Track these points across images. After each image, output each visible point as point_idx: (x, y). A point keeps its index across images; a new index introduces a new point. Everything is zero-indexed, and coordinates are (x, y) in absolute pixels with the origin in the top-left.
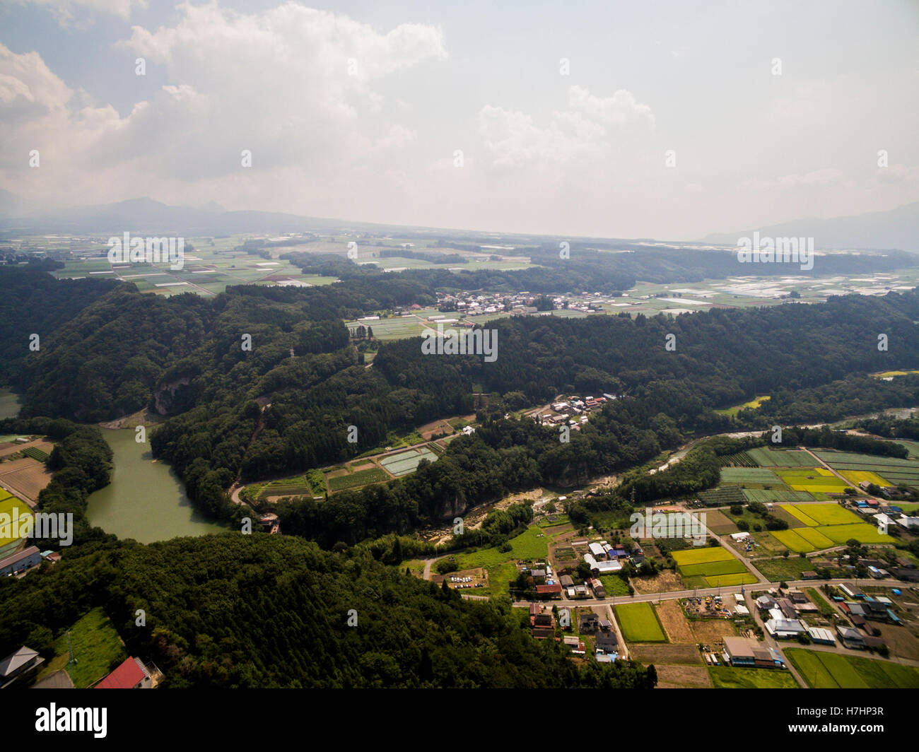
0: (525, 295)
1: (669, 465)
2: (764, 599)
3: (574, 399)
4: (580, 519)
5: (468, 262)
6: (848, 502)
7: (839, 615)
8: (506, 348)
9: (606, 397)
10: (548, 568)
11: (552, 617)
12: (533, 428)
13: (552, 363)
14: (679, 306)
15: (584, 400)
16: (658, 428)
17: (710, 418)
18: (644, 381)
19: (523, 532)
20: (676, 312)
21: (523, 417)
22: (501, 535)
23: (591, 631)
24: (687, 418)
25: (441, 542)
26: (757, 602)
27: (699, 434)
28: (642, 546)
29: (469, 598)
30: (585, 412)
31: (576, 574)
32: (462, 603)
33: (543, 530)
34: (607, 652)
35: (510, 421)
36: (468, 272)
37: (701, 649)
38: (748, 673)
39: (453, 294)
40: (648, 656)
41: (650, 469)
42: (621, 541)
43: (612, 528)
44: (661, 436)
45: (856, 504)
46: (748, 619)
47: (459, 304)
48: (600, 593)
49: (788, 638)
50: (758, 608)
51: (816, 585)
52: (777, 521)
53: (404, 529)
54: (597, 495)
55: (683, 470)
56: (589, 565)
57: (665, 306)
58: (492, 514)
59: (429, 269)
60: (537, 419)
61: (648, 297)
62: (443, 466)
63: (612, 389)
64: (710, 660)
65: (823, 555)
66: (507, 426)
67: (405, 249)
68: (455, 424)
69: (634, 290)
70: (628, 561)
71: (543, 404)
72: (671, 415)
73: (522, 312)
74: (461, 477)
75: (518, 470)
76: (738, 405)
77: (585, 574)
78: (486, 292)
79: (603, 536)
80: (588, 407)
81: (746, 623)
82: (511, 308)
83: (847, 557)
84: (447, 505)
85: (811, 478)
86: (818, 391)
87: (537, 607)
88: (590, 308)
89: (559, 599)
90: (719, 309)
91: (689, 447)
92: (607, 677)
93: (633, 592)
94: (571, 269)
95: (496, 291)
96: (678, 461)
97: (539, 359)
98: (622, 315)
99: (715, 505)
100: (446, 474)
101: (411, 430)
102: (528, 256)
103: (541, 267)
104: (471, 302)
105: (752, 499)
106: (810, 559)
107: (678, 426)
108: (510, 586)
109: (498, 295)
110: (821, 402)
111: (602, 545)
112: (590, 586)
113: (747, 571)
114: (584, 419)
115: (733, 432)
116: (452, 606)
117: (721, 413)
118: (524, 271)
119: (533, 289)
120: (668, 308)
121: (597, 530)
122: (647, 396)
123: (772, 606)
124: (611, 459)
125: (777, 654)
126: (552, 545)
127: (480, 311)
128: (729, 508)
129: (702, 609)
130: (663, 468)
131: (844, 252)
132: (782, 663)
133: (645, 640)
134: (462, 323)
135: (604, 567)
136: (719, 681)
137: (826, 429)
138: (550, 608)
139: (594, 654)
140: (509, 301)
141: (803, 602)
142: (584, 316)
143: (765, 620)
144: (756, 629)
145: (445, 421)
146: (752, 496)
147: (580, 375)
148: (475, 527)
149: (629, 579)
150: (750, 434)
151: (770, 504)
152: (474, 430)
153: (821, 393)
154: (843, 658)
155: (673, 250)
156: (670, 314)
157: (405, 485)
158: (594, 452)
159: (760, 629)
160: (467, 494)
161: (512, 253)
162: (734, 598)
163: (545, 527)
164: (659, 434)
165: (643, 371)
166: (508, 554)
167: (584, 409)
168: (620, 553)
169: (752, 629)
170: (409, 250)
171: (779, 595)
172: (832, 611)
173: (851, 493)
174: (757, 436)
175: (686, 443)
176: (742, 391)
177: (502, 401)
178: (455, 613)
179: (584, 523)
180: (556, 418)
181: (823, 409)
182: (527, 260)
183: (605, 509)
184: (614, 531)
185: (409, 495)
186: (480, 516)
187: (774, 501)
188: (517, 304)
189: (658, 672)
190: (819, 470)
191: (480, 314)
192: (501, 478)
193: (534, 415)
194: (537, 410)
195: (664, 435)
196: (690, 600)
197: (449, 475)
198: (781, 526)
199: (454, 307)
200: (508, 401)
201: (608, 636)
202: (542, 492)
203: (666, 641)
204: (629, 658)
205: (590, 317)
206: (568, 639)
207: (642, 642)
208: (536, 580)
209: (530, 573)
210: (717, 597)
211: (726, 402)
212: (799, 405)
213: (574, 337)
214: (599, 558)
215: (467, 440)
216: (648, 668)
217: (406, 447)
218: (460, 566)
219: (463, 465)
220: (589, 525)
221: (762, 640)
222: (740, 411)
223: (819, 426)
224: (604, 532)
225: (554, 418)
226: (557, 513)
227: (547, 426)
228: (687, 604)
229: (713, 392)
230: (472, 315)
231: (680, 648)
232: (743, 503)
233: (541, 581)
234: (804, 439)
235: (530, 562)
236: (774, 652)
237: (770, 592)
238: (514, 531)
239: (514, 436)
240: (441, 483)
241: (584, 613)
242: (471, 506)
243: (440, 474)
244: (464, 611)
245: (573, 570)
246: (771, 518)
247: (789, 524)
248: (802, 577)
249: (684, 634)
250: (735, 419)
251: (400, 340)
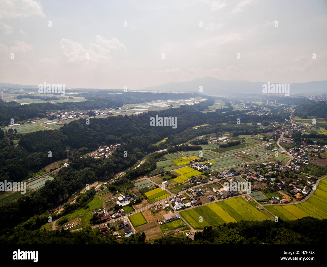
0: (84, 111)
1: (141, 165)
2: (173, 200)
3: (106, 147)
4: (113, 190)
5: (59, 99)
6: (191, 165)
7: (191, 198)
8: (78, 132)
9: (117, 145)
10: (104, 210)
11: (108, 228)
12: (92, 160)
13: (96, 135)
14: (138, 111)
15: (109, 147)
16: (135, 153)
17: (151, 147)
18: (129, 137)
19: (92, 199)
20: (137, 113)
21: (87, 157)
22: (84, 203)
23: (122, 228)
24: (144, 148)
25: (59, 212)
26: (171, 202)
27: (149, 152)
28: (135, 194)
29: (74, 231)
30: (110, 151)
31: (114, 209)
32: (71, 234)
33: (100, 197)
34: (128, 233)
35: (83, 159)
36: (60, 103)
37: (157, 221)
38: (171, 224)
39: (54, 112)
40: (142, 229)
41: (134, 167)
42: (128, 194)
43: (124, 190)
44: (137, 155)
45: (192, 166)
46: (169, 207)
47: (57, 116)
48: (124, 214)
49: (180, 209)
50: (172, 203)
51: (185, 192)
52: (174, 175)
53: (41, 212)
54: (118, 180)
55: (145, 165)
56: (118, 205)
57: (134, 111)
58: (80, 196)
59: (42, 103)
60: (93, 156)
61: (128, 109)
62: (56, 181)
63: (119, 142)
64: (160, 224)
65: (186, 182)
66: (81, 161)
67: (30, 95)
68: (60, 163)
69: (123, 107)
70: (131, 200)
71: (95, 151)
72: (139, 148)
73: (83, 117)
74: (65, 184)
75: (88, 176)
76: (159, 142)
77: (117, 208)
78: (68, 111)
79: (122, 194)
80: (111, 149)
81: (169, 209)
82: (79, 116)
83: (192, 181)
84: (60, 197)
85: (181, 160)
86: (180, 134)
87: (102, 226)
88: (108, 114)
89: (110, 220)
90: (150, 111)
91: (146, 157)
92: (130, 242)
93: (134, 210)
94: (100, 100)
95: (73, 110)
96: (143, 163)
97: (91, 134)
98: (120, 116)
99: (156, 175)
100: (58, 184)
101: (40, 169)
102: (83, 96)
103: (89, 100)
104: (62, 115)
105: (166, 171)
106: (183, 185)
107: (142, 151)
108: (90, 221)
109: (73, 112)
110: (182, 137)
111: (122, 197)
112: (120, 212)
113: (167, 193)
114: (110, 154)
115: (159, 150)
116: (67, 237)
117: (154, 145)
118: (82, 102)
119: (87, 108)
120: (135, 112)
121: (120, 192)
122: (131, 143)
123: (175, 201)
124: (121, 166)
125: (178, 215)
126: (104, 201)
127: (66, 118)
128: (160, 175)
129: (156, 209)
130: (138, 166)
131: (183, 92)
132: (179, 217)
133: (140, 224)
134: (59, 124)
135: (124, 204)
136: (164, 229)
137: (184, 145)
138: (106, 224)
139: (124, 236)
140: (78, 114)
141: (183, 197)
142: (106, 117)
143: (174, 206)
144: (172, 210)
145: (55, 163)
146: (166, 169)
147: (107, 138)
148: (73, 202)
149: (133, 206)
150: (163, 150)
151: (171, 171)
152: (68, 164)
153: (181, 135)
154: (193, 210)
155: (135, 93)
156: (136, 114)
157: (40, 193)
158: (115, 165)
159: (173, 209)
160: (68, 190)
161: (77, 96)
162: (165, 202)
163: (101, 195)
164: (136, 155)
165: (129, 134)
166: (88, 209)
167: (110, 150)
168: (128, 198)
169: (170, 210)
170: (32, 95)
171: (176, 197)
172: (189, 197)
173: (191, 162)
174: (166, 151)
175: (145, 156)
176: (160, 137)
177: (79, 151)
178: (69, 240)
179: (115, 190)
180: (100, 155)
181: (182, 139)
182: (83, 98)
183: (121, 184)
184: (125, 191)
185: (42, 197)
186: (74, 197)
187: (173, 170)
188: (81, 114)
189: (145, 233)
190: (183, 158)
191: (66, 119)
192: (82, 181)
193: (92, 155)
194: (92, 153)
195: (138, 155)
196: (152, 207)
197: (59, 184)
198: (175, 177)
199: (55, 117)
200: (81, 151)
201: (128, 227)
202: (98, 183)
203: (147, 223)
204: (136, 233)
205: (109, 117)
206: (114, 234)
207: (139, 226)
208: (100, 216)
209: (97, 214)
210: (160, 204)
211: (156, 141)
212: (176, 139)
213: (104, 125)
214: (121, 202)
215: (66, 169)
216: (142, 234)
217: (39, 177)
218: (68, 219)
219: (65, 179)
220: (116, 191)
221: (173, 212)
222: (160, 143)
223: (182, 145)
224: (122, 192)
225: (99, 155)
226: (105, 189)
227: (97, 158)
228: (152, 208)
229: (152, 138)
230: (63, 120)
231: (151, 223)
232: (164, 172)
233: (102, 215)
234: (178, 149)
235: (97, 210)
236: (177, 215)
237: (174, 197)
238: (89, 200)
239: (84, 164)
240: (56, 188)
241: (119, 222)
242: (70, 194)
243: (55, 185)
244: (73, 237)
245: (113, 208)
246: (172, 175)
247: (177, 176)
248: (182, 190)
249: (152, 219)
250: (159, 146)
251: (31, 133)
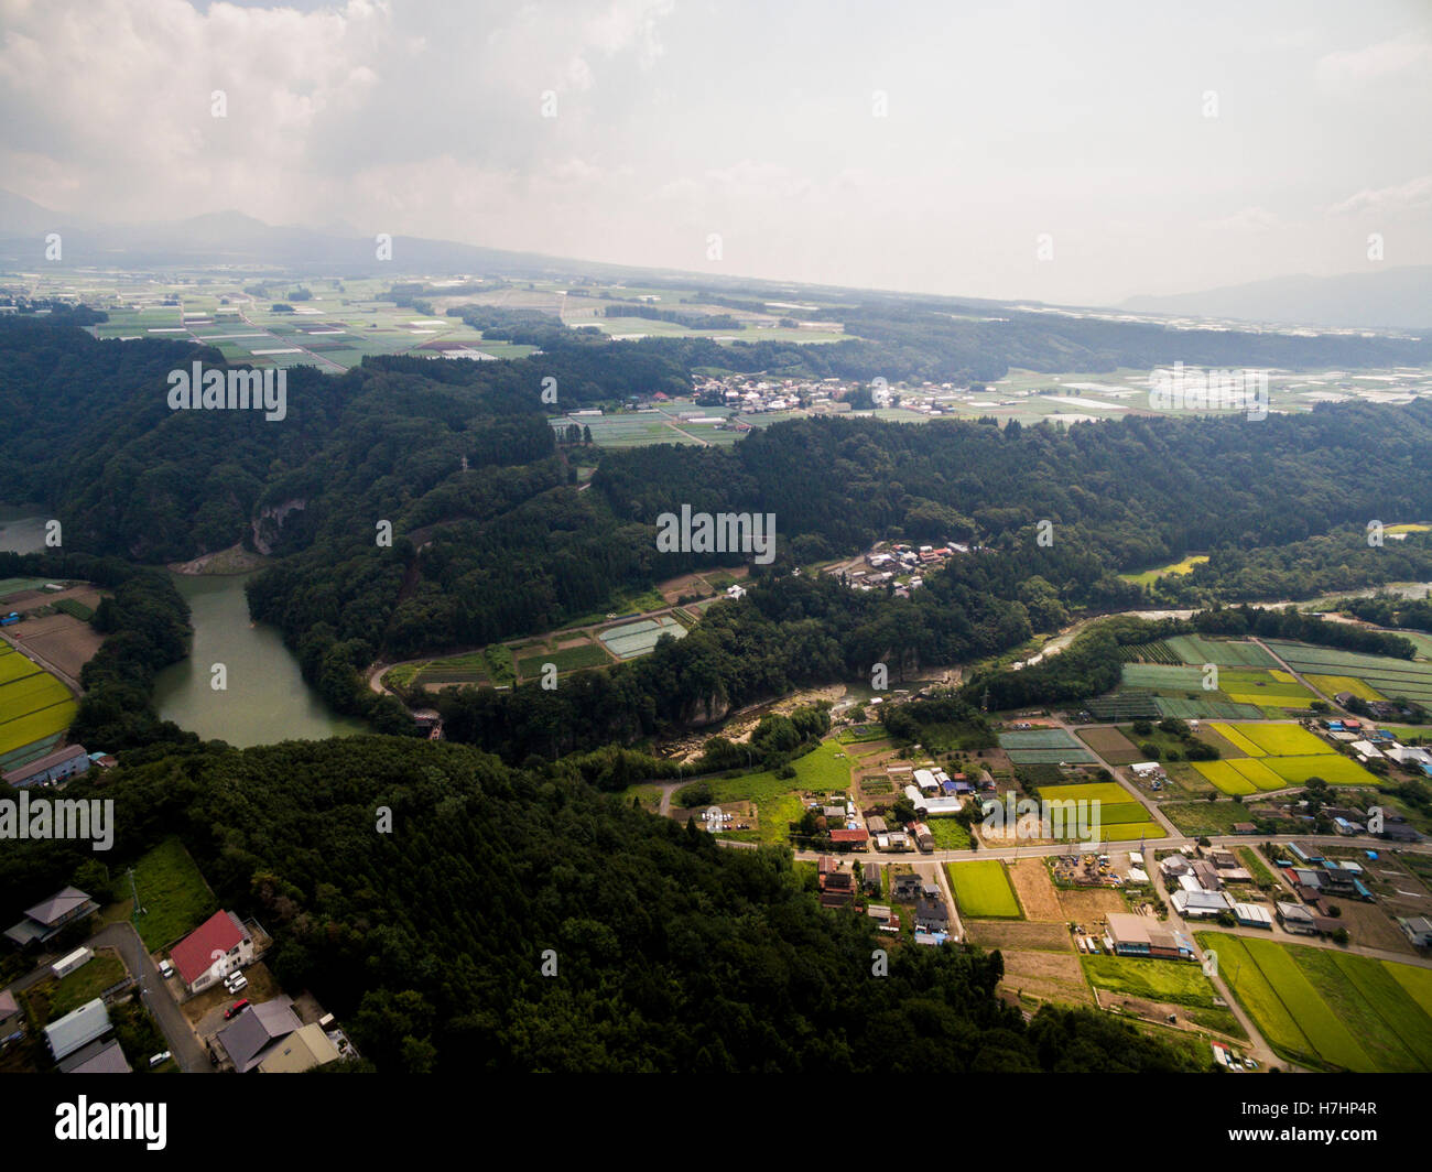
0: (832, 383)
1: (1044, 656)
2: (1174, 862)
3: (902, 550)
4: (904, 732)
5: (744, 328)
6: (1315, 722)
7: (1282, 883)
8: (799, 467)
9: (953, 549)
10: (849, 804)
11: (852, 878)
12: (837, 591)
13: (870, 492)
14: (1077, 410)
15: (917, 552)
16: (1030, 598)
17: (1112, 586)
18: (1014, 525)
19: (814, 749)
20: (1069, 419)
21: (822, 575)
22: (778, 753)
23: (909, 899)
24: (1076, 585)
25: (688, 760)
26: (1162, 866)
27: (1093, 611)
28: (994, 777)
29: (728, 844)
30: (918, 570)
31: (891, 815)
32: (717, 850)
33: (844, 748)
34: (931, 930)
35: (802, 579)
36: (744, 344)
37: (1072, 930)
38: (1139, 966)
39: (718, 378)
40: (992, 937)
41: (1013, 662)
42: (962, 768)
43: (950, 749)
44: (1034, 611)
45: (1326, 726)
46: (1146, 889)
47: (728, 394)
48: (926, 845)
49: (1204, 917)
50: (1164, 874)
51: (1252, 843)
52: (1202, 746)
53: (632, 740)
54: (930, 697)
55: (1065, 665)
56: (912, 803)
57: (1054, 409)
58: (768, 721)
59: (682, 337)
60: (843, 578)
61: (1026, 393)
62: (695, 646)
63: (962, 535)
64: (1084, 946)
65: (1268, 799)
66: (797, 588)
67: (645, 305)
68: (714, 581)
69: (1006, 381)
70: (971, 799)
71: (854, 555)
72: (1052, 580)
73: (827, 410)
74: (722, 663)
75: (811, 654)
76: (1157, 568)
77: (905, 815)
78: (771, 377)
79: (935, 760)
80: (922, 562)
81: (1143, 894)
82: (810, 404)
83: (1304, 803)
84: (698, 705)
85: (1262, 684)
86: (1284, 551)
87: (831, 861)
88: (934, 407)
89: (865, 852)
90: (1138, 417)
91: (1077, 629)
92: (930, 965)
93: (977, 844)
94: (909, 344)
95: (788, 376)
96: (1058, 651)
97: (852, 485)
98: (984, 421)
99: (1111, 720)
100: (699, 658)
101: (647, 588)
102: (839, 321)
103: (861, 339)
104: (746, 392)
105: (1168, 714)
106: (1247, 805)
107: (1061, 597)
108: (791, 829)
109: (789, 382)
110: (1288, 569)
111: (934, 774)
112: (912, 833)
113: (1151, 819)
114: (916, 581)
115: (1148, 610)
116: (702, 857)
117: (1129, 580)
118: (833, 346)
119: (846, 373)
120: (1057, 412)
121: (928, 750)
122: (1016, 549)
123: (1183, 870)
124: (955, 643)
125: (1185, 939)
126: (857, 771)
127: (761, 407)
128: (1131, 724)
129: (1079, 872)
130: (1033, 661)
132: (1190, 953)
133: (989, 914)
134: (729, 425)
135: (935, 806)
136: (1096, 975)
137: (1292, 611)
138: (849, 864)
139: (912, 932)
140: (806, 392)
141: (1231, 867)
142: (924, 420)
143: (1171, 891)
144: (1157, 904)
145: (701, 576)
146: (1167, 708)
147: (913, 511)
148: (740, 740)
149: (972, 825)
150: (1172, 614)
151: (1195, 722)
152: (744, 591)
153: (1289, 554)
154: (1281, 948)
155: (1071, 320)
156: (1060, 422)
157: (635, 673)
158: (929, 632)
159: (1162, 904)
160: (729, 688)
161: (814, 317)
162: (1129, 858)
163: (848, 743)
164: (1031, 608)
165: (1012, 510)
166: (791, 782)
167: (918, 565)
168: (961, 786)
169: (1151, 903)
170: (652, 306)
171: (1196, 855)
172: (1273, 881)
173: (1321, 709)
174: (1183, 618)
175: (1073, 624)
176: (1165, 548)
177: (790, 547)
178: (704, 865)
179: (908, 738)
180: (873, 578)
181: (1290, 580)
182: (839, 326)
183: (940, 719)
184: (953, 754)
185: (641, 688)
186: (748, 722)
187: (1202, 718)
188: (820, 397)
189: (1006, 961)
190: (1275, 673)
191: (761, 412)
192: (784, 667)
193: (839, 572)
194: (845, 563)
195: (1039, 610)
196: (1061, 859)
197: (704, 659)
198: (1210, 755)
199: (720, 399)
200: (800, 549)
201: (935, 907)
202: (845, 690)
203: (1021, 917)
204: (964, 940)
205: (933, 423)
206: (874, 910)
207: (985, 917)
208: (831, 823)
209: (821, 812)
210: (1103, 857)
211: (1138, 563)
212: (1253, 572)
213: (907, 452)
214: (927, 792)
215: (734, 608)
216: (992, 955)
217: (638, 614)
218: (716, 797)
219: (726, 645)
220: (915, 743)
221: (1164, 920)
222: (1160, 579)
223: (1281, 606)
224: (938, 753)
225: (870, 577)
226: (867, 722)
227: (858, 590)
228: (1057, 864)
229: (1120, 546)
230: (748, 413)
231: (1043, 928)
232: (1153, 719)
233: (837, 823)
234: (1257, 625)
235: (823, 795)
236: (1180, 936)
237: (1183, 851)
238: (800, 747)
239: (806, 603)
240: (691, 671)
241: (900, 873)
242: (736, 706)
243: (690, 658)
244: (719, 864)
245: (888, 809)
246: (1195, 742)
247: (1221, 752)
248: (1233, 831)
249: (1048, 907)
250: (1152, 590)
251: (633, 449)
